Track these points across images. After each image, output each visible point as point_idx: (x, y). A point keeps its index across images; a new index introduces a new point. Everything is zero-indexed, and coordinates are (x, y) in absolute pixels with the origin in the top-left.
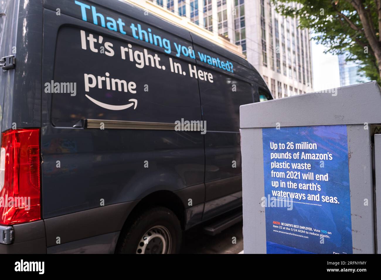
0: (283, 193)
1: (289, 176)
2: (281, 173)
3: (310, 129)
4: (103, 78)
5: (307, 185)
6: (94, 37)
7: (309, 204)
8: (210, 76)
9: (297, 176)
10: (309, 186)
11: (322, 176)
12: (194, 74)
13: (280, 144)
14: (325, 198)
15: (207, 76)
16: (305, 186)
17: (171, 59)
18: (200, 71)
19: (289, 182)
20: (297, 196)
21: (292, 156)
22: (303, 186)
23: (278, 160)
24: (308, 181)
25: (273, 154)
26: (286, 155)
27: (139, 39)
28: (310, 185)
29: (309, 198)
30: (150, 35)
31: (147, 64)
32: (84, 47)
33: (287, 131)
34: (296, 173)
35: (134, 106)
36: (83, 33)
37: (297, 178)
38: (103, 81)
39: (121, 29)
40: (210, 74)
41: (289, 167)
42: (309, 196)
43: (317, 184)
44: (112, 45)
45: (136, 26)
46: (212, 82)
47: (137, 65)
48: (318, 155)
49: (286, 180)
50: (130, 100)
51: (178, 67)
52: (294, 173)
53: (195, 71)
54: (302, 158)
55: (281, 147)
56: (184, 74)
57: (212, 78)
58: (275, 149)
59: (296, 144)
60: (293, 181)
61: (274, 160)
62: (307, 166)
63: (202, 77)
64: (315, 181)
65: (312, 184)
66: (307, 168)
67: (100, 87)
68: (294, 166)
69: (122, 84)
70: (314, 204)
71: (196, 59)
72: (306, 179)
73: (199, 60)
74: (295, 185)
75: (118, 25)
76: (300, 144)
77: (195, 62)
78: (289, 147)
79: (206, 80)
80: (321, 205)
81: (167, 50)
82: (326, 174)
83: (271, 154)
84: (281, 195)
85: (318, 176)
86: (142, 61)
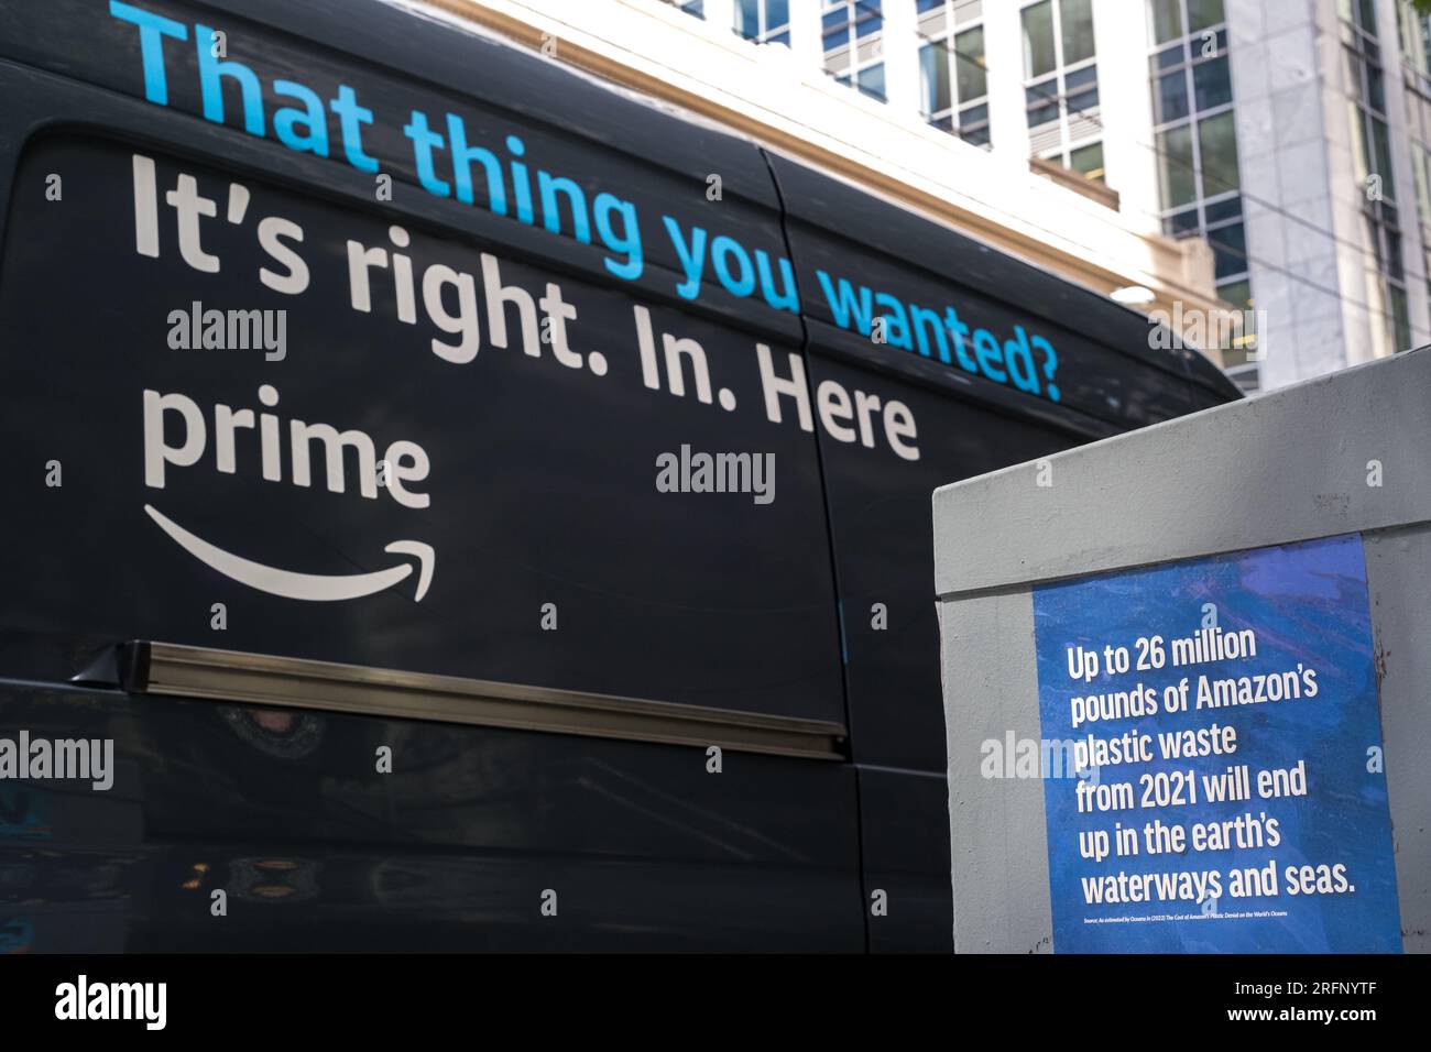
0: (1127, 884)
1: (1152, 797)
2: (1119, 786)
3: (1227, 565)
4: (246, 418)
5: (1227, 826)
6: (203, 192)
7: (1236, 916)
8: (899, 418)
9: (1185, 793)
10: (1232, 831)
11: (1281, 777)
12: (788, 403)
13: (1108, 652)
14: (1297, 877)
16: (1217, 835)
17: (642, 316)
18: (827, 388)
19: (1153, 826)
20: (1188, 885)
21: (1159, 699)
22: (1209, 833)
23: (1103, 730)
24: (1229, 810)
25: (1080, 700)
26: (1137, 698)
27: (453, 194)
28: (1239, 824)
29: (1236, 889)
30: (519, 172)
31: (499, 338)
32: (148, 242)
33: (1137, 589)
34: (1177, 779)
35: (414, 579)
36: (144, 172)
37: (1183, 801)
38: (240, 433)
39: (352, 141)
40: (894, 407)
41: (1151, 755)
42: (1235, 878)
43: (1263, 815)
44: (297, 233)
45: (437, 125)
46: (912, 454)
47: (439, 348)
48: (1260, 679)
49: (1136, 817)
50: (392, 548)
51: (686, 360)
52: (1172, 779)
53: (797, 388)
54: (1199, 706)
55: (1114, 666)
56: (728, 400)
57: (910, 429)
58: (1088, 679)
59: (1173, 642)
60: (1170, 816)
61: (1085, 731)
62: (1220, 736)
63: (839, 421)
64: (1255, 805)
65: (1243, 820)
66: (1220, 746)
67: (226, 462)
68: (1170, 745)
69: (351, 454)
70: (1257, 914)
71: (800, 315)
72: (1221, 798)
74: (1178, 833)
75: (333, 120)
76: (1189, 641)
77: (797, 333)
78: (1147, 660)
79: (868, 440)
80: (1285, 914)
81: (623, 258)
82: (1297, 766)
83: (1074, 702)
84: (1119, 896)
85: (1265, 779)
86: (467, 324)
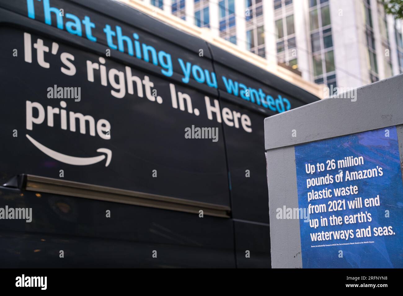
0: (324, 235)
1: (332, 208)
2: (322, 205)
3: (354, 137)
4: (56, 111)
5: (355, 216)
6: (45, 44)
7: (358, 243)
8: (246, 120)
9: (342, 207)
10: (357, 218)
11: (372, 201)
12: (214, 114)
13: (318, 165)
14: (377, 231)
15: (239, 120)
16: (352, 219)
17: (172, 87)
18: (225, 110)
19: (332, 217)
20: (343, 234)
21: (334, 179)
22: (349, 218)
23: (317, 188)
24: (356, 211)
25: (309, 180)
26: (327, 178)
27: (118, 50)
28: (359, 215)
29: (358, 235)
30: (137, 44)
31: (131, 91)
32: (28, 58)
33: (327, 146)
34: (339, 202)
35: (105, 160)
36: (27, 37)
37: (341, 209)
38: (55, 115)
39: (89, 32)
40: (244, 117)
41: (331, 195)
42: (358, 232)
43: (366, 212)
44: (72, 58)
45: (113, 29)
46: (249, 130)
47: (113, 93)
48: (365, 171)
49: (327, 215)
50: (100, 150)
51: (185, 100)
52: (338, 203)
53: (217, 109)
54: (346, 180)
55: (320, 169)
56: (197, 112)
57: (249, 123)
58: (312, 173)
59: (338, 161)
60: (337, 214)
61: (311, 189)
62: (353, 189)
63: (229, 120)
64: (364, 209)
65: (360, 214)
66: (353, 192)
67: (51, 123)
68: (337, 192)
69: (87, 122)
70: (365, 242)
71: (218, 88)
72: (353, 208)
73: (225, 90)
74: (340, 219)
75: (83, 26)
76: (343, 161)
77: (217, 94)
78: (330, 167)
79: (237, 126)
80: (374, 242)
81: (167, 70)
82: (377, 197)
83: (308, 180)
84: (322, 239)
85: (367, 201)
86: (122, 86)
